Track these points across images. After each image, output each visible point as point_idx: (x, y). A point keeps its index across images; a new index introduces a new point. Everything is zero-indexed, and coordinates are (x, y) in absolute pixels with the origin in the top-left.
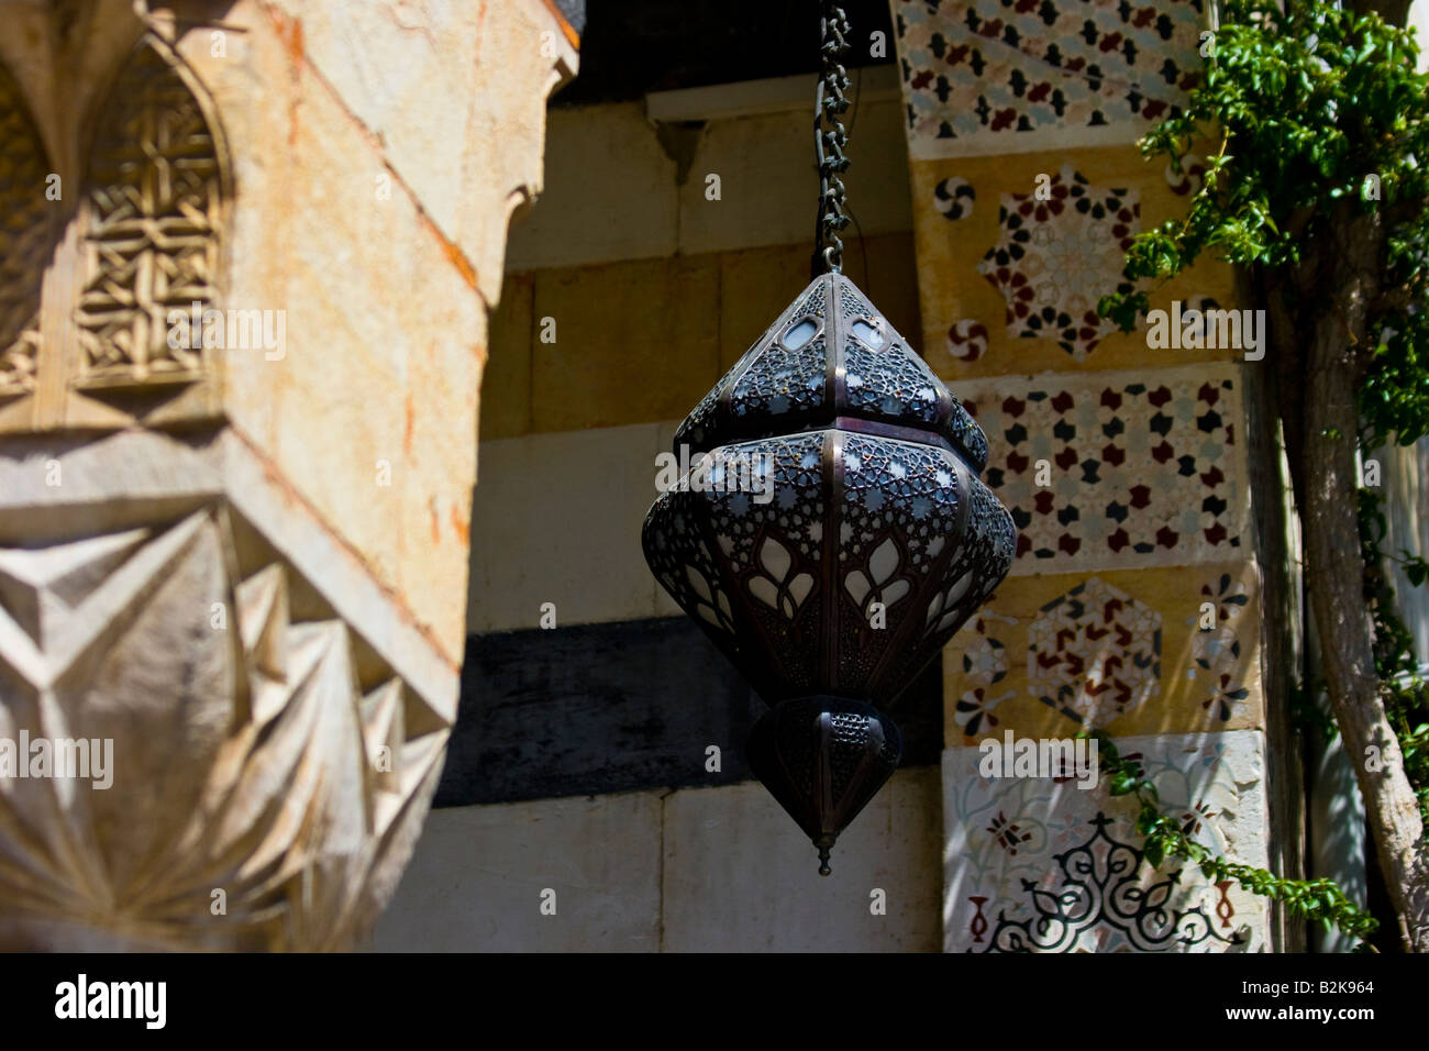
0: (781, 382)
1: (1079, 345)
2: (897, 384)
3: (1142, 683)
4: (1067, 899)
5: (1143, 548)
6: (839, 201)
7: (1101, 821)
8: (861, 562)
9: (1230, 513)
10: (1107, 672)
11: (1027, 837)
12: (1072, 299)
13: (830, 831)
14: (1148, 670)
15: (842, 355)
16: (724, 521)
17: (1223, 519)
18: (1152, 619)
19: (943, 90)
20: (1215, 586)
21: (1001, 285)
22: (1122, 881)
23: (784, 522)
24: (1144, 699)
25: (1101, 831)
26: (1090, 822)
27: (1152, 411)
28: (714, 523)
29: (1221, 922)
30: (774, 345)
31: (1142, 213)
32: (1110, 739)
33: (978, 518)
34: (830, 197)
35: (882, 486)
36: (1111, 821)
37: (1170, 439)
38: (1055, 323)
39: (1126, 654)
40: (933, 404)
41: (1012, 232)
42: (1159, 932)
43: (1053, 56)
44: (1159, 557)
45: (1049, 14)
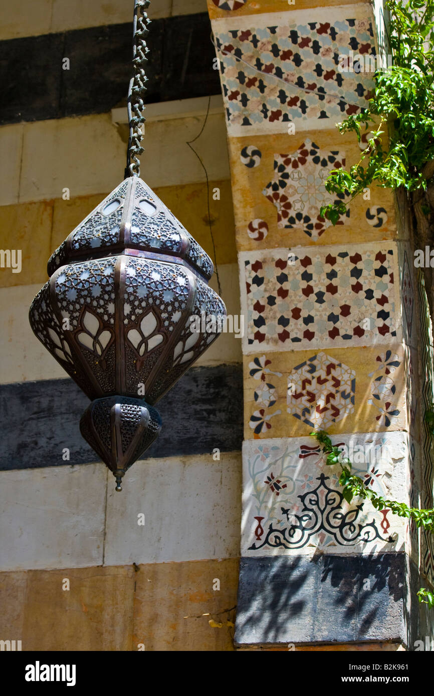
0: (98, 231)
1: (315, 232)
2: (159, 232)
3: (345, 407)
4: (305, 518)
5: (347, 337)
6: (139, 140)
7: (323, 478)
8: (136, 325)
9: (391, 319)
10: (328, 401)
11: (285, 486)
12: (311, 208)
13: (122, 468)
14: (348, 400)
15: (130, 217)
16: (65, 304)
17: (387, 322)
18: (351, 373)
19: (245, 101)
20: (383, 357)
21: (275, 201)
22: (333, 509)
23: (95, 303)
24: (346, 415)
25: (323, 483)
26: (317, 479)
27: (352, 266)
28: (60, 305)
29: (383, 530)
30: (98, 213)
31: (346, 163)
32: (328, 436)
33: (200, 302)
34: (134, 138)
35: (146, 285)
36: (328, 478)
37: (361, 280)
38: (302, 221)
39: (337, 392)
40: (178, 242)
41: (280, 174)
42: (350, 536)
43: (300, 83)
44: (355, 341)
45: (298, 61)
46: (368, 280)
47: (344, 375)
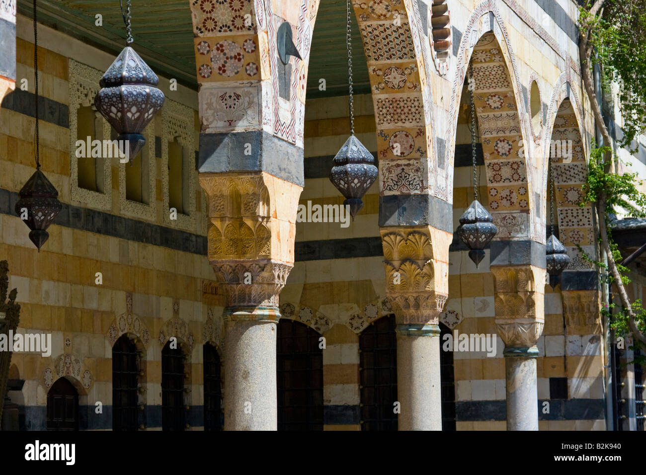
1: (574, 204)
2: (560, 248)
12: (573, 199)
14: (582, 239)
17: (590, 223)
20: (589, 230)
21: (565, 198)
24: (582, 242)
38: (571, 202)
39: (579, 237)
40: (563, 250)
41: (566, 193)
43: (570, 175)
44: (583, 227)
45: (570, 171)
46: (585, 214)
47: (581, 233)
